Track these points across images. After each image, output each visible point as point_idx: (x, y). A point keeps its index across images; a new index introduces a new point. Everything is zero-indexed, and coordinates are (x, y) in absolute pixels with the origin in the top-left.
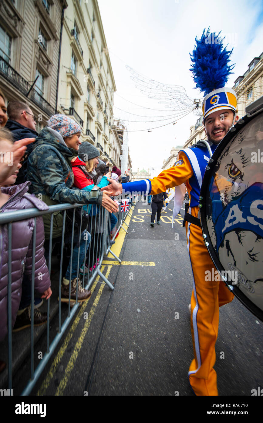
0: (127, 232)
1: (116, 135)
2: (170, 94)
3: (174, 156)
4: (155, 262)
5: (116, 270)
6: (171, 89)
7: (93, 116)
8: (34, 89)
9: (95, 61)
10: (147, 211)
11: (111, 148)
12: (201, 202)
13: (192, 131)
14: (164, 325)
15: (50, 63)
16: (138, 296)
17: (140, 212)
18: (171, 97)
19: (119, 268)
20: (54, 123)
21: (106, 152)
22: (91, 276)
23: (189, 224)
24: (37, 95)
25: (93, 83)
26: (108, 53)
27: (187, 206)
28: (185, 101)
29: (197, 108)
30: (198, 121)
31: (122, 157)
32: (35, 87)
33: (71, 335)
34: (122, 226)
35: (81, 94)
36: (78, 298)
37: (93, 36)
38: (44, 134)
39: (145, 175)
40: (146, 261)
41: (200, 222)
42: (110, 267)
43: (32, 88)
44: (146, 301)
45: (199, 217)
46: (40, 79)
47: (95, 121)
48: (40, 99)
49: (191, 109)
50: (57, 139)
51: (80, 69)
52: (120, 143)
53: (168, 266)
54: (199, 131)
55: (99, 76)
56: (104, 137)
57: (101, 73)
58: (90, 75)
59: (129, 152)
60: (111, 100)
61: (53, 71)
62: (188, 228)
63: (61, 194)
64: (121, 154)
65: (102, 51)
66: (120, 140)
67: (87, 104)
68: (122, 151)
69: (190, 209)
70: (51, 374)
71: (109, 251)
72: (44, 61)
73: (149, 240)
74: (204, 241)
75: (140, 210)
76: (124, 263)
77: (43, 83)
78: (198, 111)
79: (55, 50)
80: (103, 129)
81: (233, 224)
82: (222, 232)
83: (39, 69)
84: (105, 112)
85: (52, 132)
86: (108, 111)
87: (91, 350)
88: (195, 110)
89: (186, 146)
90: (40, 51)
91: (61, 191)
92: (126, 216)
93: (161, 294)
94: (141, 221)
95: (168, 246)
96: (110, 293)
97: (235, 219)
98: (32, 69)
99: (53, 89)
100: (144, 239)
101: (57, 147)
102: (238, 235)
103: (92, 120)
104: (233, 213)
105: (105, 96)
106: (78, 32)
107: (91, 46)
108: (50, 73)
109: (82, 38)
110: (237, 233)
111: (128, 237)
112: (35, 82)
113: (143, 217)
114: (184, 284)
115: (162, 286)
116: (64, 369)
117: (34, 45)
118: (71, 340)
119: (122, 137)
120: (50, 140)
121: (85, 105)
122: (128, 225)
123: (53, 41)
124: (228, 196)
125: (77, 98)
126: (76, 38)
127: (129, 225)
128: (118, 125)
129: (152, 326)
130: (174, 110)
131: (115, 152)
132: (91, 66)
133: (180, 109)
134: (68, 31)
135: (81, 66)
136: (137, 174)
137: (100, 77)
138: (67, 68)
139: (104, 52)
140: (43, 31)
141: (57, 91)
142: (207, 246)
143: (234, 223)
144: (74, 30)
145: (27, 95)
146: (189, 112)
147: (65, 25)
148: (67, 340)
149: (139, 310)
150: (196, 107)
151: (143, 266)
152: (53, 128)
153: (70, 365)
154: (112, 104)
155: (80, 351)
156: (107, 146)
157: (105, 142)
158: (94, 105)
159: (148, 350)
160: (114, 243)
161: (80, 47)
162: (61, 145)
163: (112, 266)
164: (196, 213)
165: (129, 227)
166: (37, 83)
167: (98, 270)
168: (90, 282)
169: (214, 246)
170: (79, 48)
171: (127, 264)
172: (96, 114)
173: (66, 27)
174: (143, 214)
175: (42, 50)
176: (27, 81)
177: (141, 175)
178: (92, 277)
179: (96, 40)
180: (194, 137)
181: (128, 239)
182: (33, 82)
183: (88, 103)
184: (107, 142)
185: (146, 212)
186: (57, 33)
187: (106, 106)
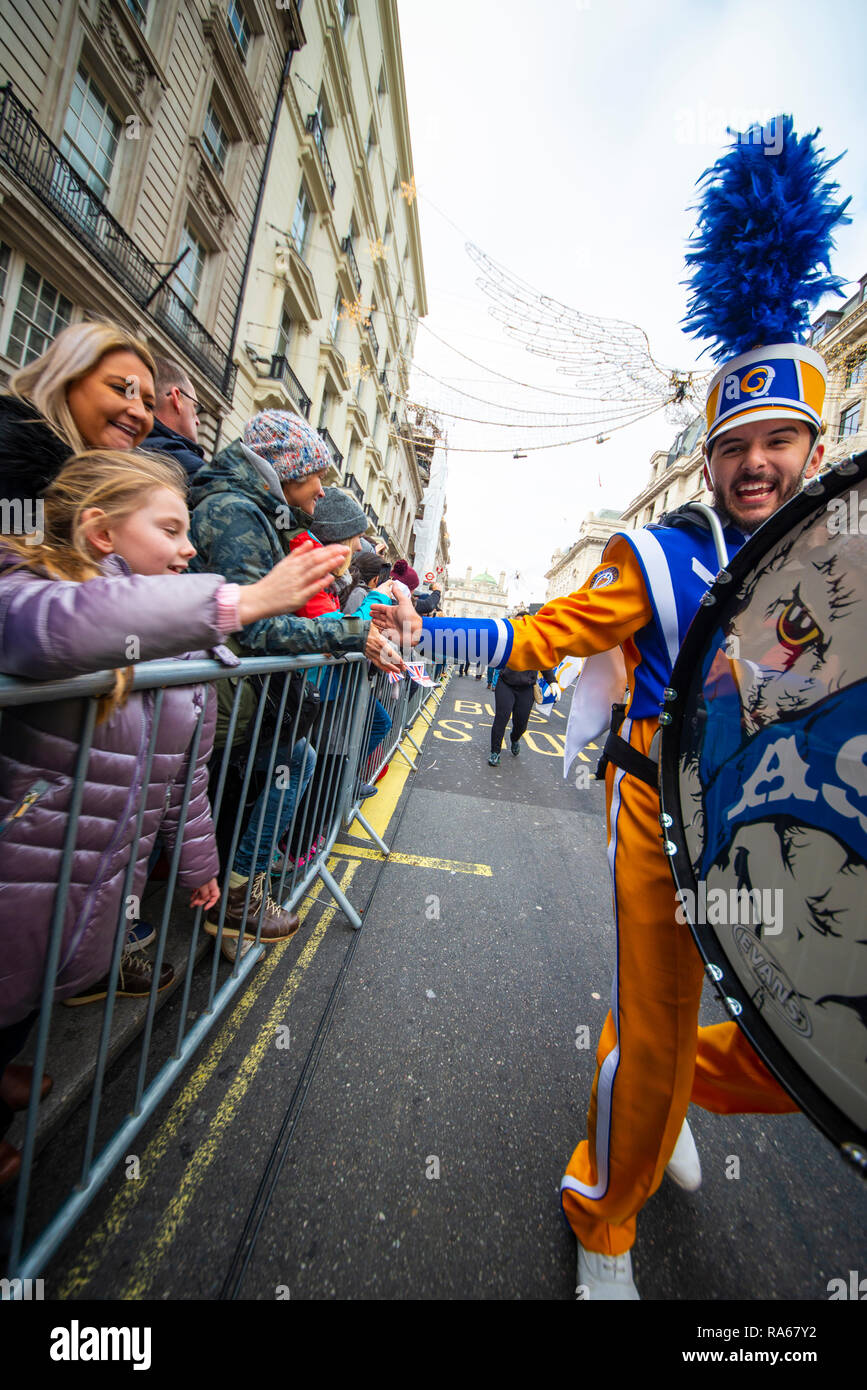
0: (415, 767)
1: (411, 454)
2: (597, 346)
3: (591, 541)
4: (492, 866)
5: (373, 875)
6: (602, 333)
7: (345, 388)
8: (170, 288)
9: (370, 217)
10: (483, 708)
11: (390, 494)
12: (669, 707)
13: (656, 467)
14: (501, 1042)
15: (229, 211)
16: (432, 955)
17: (462, 709)
18: (599, 357)
19: (381, 871)
20: (265, 439)
21: (370, 505)
22: (301, 877)
23: (620, 773)
24: (178, 307)
25: (355, 283)
26: (415, 200)
27: (618, 712)
28: (642, 374)
29: (677, 400)
30: (681, 438)
31: (421, 526)
32: (173, 283)
33: (228, 1036)
34: (400, 747)
35: (314, 317)
36: (263, 930)
37: (373, 140)
38: (230, 462)
39: (490, 593)
40: (464, 860)
41: (657, 772)
42: (353, 865)
43: (163, 284)
44: (455, 972)
45: (654, 754)
46: (192, 259)
47: (349, 405)
48: (185, 319)
49: (659, 399)
50: (266, 483)
51: (320, 239)
52: (421, 482)
53: (532, 882)
54: (681, 470)
55: (378, 263)
56: (370, 458)
57: (385, 258)
58: (349, 259)
59: (445, 512)
60: (408, 341)
61: (234, 236)
62: (615, 788)
63: (272, 632)
64: (419, 517)
65: (396, 187)
66: (423, 471)
67: (330, 348)
68: (423, 507)
69: (627, 723)
70: (171, 1127)
71: (356, 816)
72: (210, 205)
73: (480, 799)
74: (663, 836)
75: (462, 704)
76: (398, 858)
77: (199, 270)
78: (680, 411)
79: (251, 172)
80: (371, 433)
81: (770, 799)
82: (729, 818)
83: (194, 229)
84: (383, 378)
85: (254, 460)
86: (393, 379)
87: (285, 1082)
88: (671, 405)
89: (632, 514)
90: (203, 173)
91: (272, 626)
92: (417, 717)
93: (500, 957)
94: (462, 737)
95: (537, 824)
96: (349, 937)
97: (778, 782)
98: (172, 226)
99: (230, 292)
100: (464, 794)
101: (261, 501)
102: (782, 839)
103: (340, 399)
104: (775, 763)
105: (390, 329)
106: (328, 124)
107: (363, 169)
108: (225, 242)
109: (337, 144)
110: (780, 831)
111: (414, 781)
112: (176, 266)
113: (469, 726)
114: (574, 938)
115: (506, 937)
116: (208, 1119)
117: (185, 151)
118: (228, 1050)
119: (426, 462)
120: (247, 483)
121: (322, 351)
122: (419, 745)
123: (245, 144)
124: (765, 702)
125: (300, 326)
126: (318, 140)
127: (422, 747)
128: (419, 422)
129: (466, 1041)
130: (603, 398)
131: (399, 507)
132: (355, 232)
133: (623, 398)
134: (296, 116)
135: (324, 228)
136: (462, 585)
137: (380, 268)
138: (279, 231)
139: (400, 195)
140: (218, 113)
141: (240, 299)
142: (668, 856)
143: (774, 796)
144: (314, 117)
145: (144, 304)
146: (650, 411)
147: (291, 99)
148: (219, 1047)
149: (430, 994)
150: (675, 397)
151: (453, 873)
152: (258, 452)
153: (225, 1114)
154: (408, 357)
155: (255, 1079)
156: (377, 485)
157: (372, 474)
158: (350, 353)
159: (448, 1101)
160: (372, 793)
161: (327, 171)
162: (272, 499)
163: (359, 862)
164: (646, 739)
165: (421, 752)
166: (181, 271)
167: (322, 866)
168: (297, 893)
169: (694, 860)
170: (324, 172)
171: (404, 862)
172: (354, 384)
173: (293, 105)
174: (468, 718)
175: (209, 171)
176: (152, 260)
177: (477, 591)
178: (303, 880)
179: (381, 155)
180: (662, 488)
181: (415, 789)
182: (171, 267)
183: (332, 345)
184: (379, 473)
185: (479, 712)
186: (261, 122)
187: (388, 360)
